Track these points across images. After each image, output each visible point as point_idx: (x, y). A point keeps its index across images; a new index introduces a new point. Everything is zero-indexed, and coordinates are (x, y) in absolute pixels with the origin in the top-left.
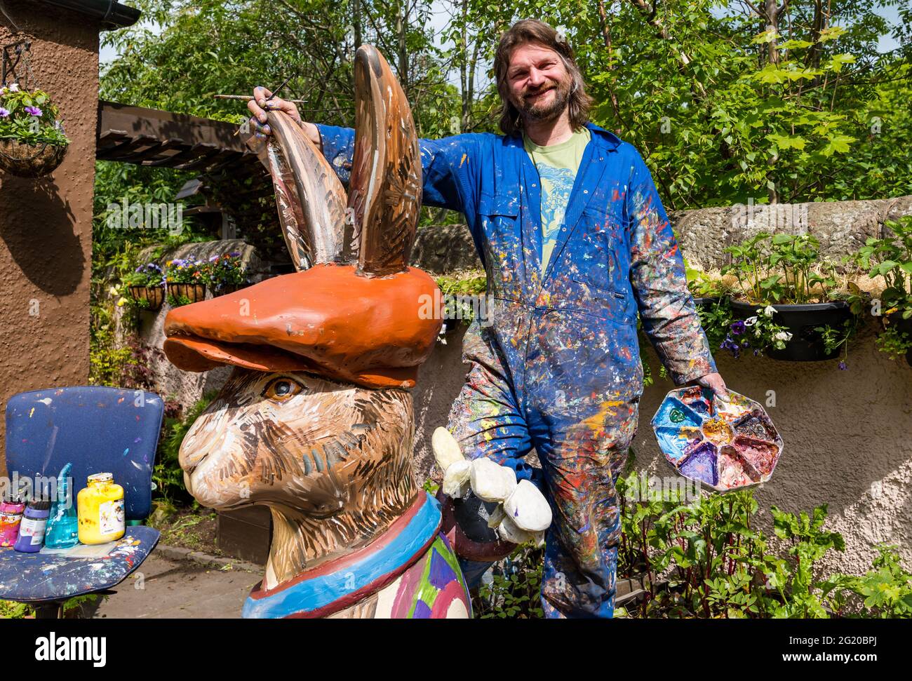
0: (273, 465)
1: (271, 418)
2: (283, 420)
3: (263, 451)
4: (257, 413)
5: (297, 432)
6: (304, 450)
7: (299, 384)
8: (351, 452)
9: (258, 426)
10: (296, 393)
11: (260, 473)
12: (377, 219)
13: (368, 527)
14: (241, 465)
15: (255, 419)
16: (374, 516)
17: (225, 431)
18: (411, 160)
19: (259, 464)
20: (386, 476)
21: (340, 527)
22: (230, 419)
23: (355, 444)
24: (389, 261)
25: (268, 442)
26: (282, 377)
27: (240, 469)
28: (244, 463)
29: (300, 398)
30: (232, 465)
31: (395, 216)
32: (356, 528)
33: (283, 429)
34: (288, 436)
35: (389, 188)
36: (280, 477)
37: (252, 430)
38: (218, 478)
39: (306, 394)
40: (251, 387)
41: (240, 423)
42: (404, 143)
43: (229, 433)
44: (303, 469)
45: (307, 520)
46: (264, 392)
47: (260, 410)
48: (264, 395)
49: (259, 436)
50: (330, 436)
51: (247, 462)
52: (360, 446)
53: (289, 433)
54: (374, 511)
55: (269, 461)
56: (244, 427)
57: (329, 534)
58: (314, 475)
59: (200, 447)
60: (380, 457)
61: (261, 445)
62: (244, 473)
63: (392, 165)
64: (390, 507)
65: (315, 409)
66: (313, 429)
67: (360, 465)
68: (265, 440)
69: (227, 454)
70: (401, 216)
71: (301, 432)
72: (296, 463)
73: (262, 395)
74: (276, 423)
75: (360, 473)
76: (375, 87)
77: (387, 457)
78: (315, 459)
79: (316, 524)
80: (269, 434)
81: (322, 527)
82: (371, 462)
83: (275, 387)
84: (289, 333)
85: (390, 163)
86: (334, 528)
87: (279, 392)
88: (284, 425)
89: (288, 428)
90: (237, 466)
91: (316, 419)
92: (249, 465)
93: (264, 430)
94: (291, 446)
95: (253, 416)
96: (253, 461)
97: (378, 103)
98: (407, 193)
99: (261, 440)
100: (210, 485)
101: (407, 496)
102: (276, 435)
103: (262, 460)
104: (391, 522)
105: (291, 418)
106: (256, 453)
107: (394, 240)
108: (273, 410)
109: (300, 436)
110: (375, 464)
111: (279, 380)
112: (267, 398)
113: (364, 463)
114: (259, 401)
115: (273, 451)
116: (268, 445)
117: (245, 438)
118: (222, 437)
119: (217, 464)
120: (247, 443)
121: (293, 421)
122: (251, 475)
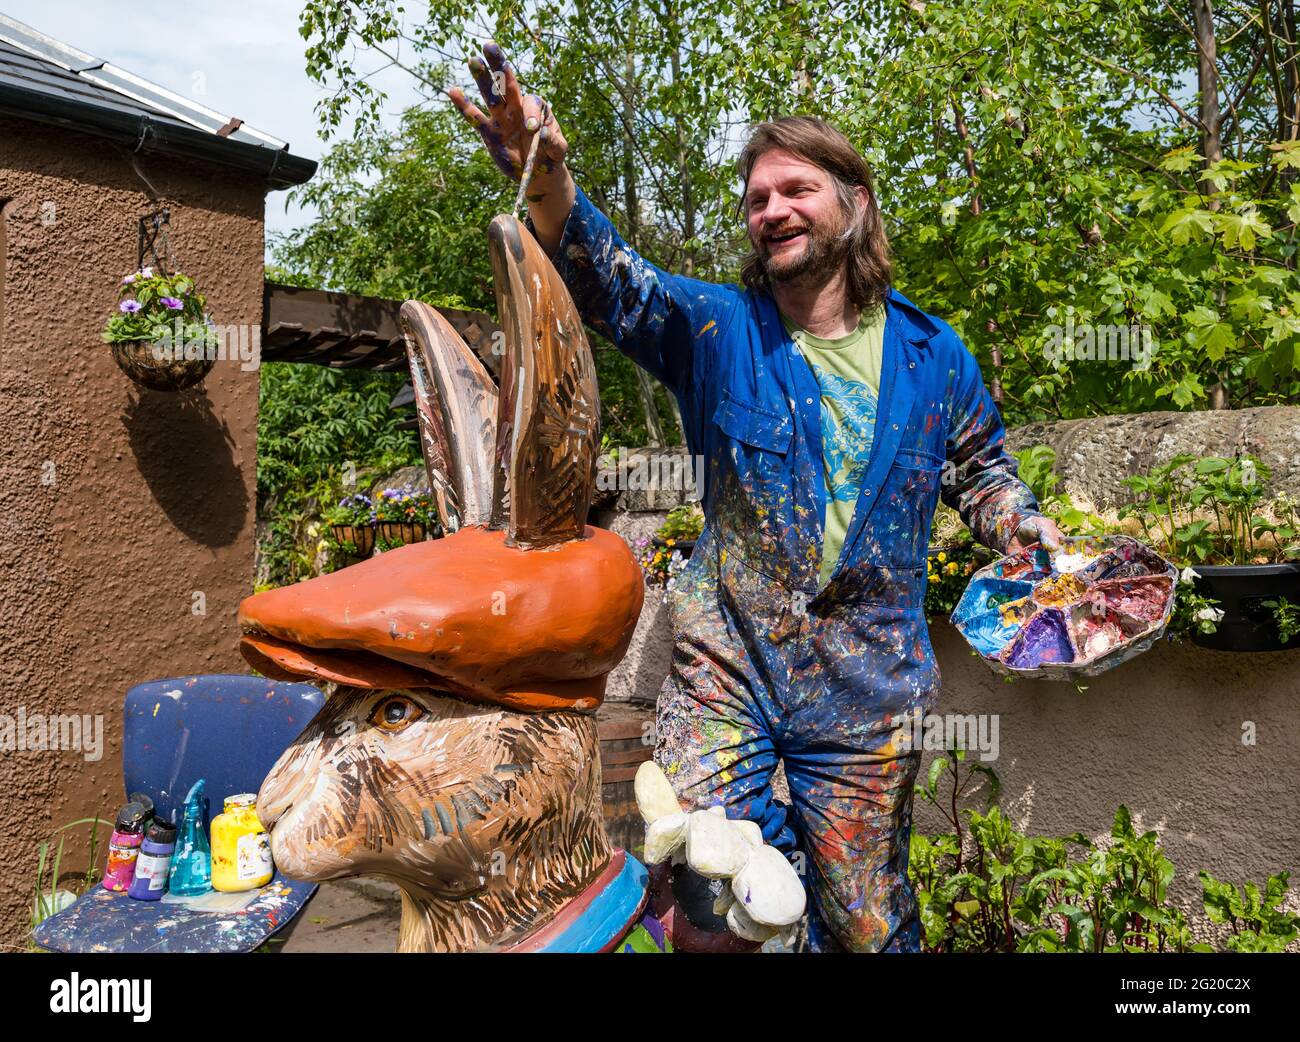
0: (380, 823)
1: (380, 755)
2: (394, 759)
3: (367, 803)
4: (361, 747)
5: (414, 776)
6: (424, 803)
7: (418, 706)
8: (493, 806)
9: (362, 765)
10: (414, 720)
11: (364, 835)
12: (528, 465)
13: (523, 914)
14: (337, 823)
15: (358, 755)
16: (533, 897)
17: (317, 772)
18: (576, 379)
19: (361, 821)
20: (551, 840)
21: (482, 913)
22: (324, 755)
23: (499, 795)
24: (553, 525)
25: (374, 788)
26: (395, 696)
27: (334, 828)
28: (341, 820)
29: (420, 725)
30: (324, 822)
31: (556, 460)
32: (505, 915)
33: (395, 771)
34: (401, 782)
35: (543, 422)
36: (390, 842)
37: (354, 772)
38: (305, 841)
39: (428, 721)
40: (354, 709)
41: (337, 761)
42: (562, 355)
43: (321, 774)
44: (423, 830)
45: (436, 901)
46: (371, 716)
47: (365, 743)
48: (372, 722)
49: (362, 781)
50: (462, 783)
51: (345, 818)
52: (507, 798)
53: (403, 778)
54: (532, 891)
55: (375, 817)
56: (343, 767)
57: (466, 923)
58: (439, 839)
59: (281, 795)
60: (539, 812)
61: (365, 793)
62: (341, 834)
63: (546, 388)
64: (559, 884)
65: (440, 742)
66: (437, 772)
67: (507, 825)
68: (370, 786)
69: (318, 806)
70: (564, 460)
71: (420, 776)
72: (412, 821)
73: (369, 721)
74: (385, 762)
75: (508, 836)
76: (514, 275)
77: (549, 813)
78: (439, 816)
79: (448, 908)
80: (375, 778)
81: (457, 912)
82: (525, 820)
83: (384, 711)
84: (393, 636)
85: (542, 385)
86: (473, 915)
87: (390, 717)
88: (396, 766)
89: (402, 771)
90: (331, 823)
91: (442, 758)
92: (347, 823)
93: (369, 772)
94: (404, 796)
95: (355, 751)
96: (354, 817)
97: (520, 298)
98: (572, 426)
99: (365, 786)
100: (294, 850)
101: (587, 868)
102: (385, 780)
103: (365, 816)
104: (559, 907)
105: (406, 755)
106: (357, 805)
107: (557, 496)
108: (380, 743)
109: (418, 782)
110: (531, 823)
111: (392, 700)
112: (375, 725)
113: (513, 823)
114: (365, 730)
115: (380, 803)
116: (374, 794)
117: (343, 783)
118: (312, 781)
119: (303, 819)
120: (346, 790)
121: (408, 760)
122: (350, 838)
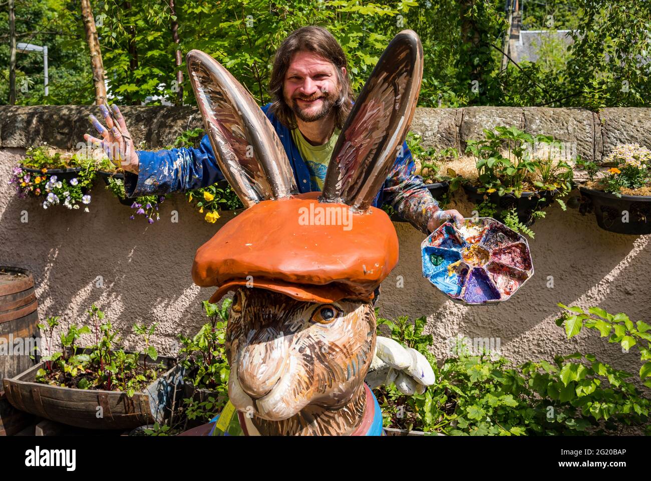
0: (326, 377)
1: (322, 339)
2: (332, 340)
3: (319, 368)
4: (309, 337)
5: (343, 348)
6: (348, 362)
7: (337, 308)
8: (368, 355)
9: (312, 347)
10: (337, 316)
11: (317, 386)
13: (360, 408)
14: (306, 382)
15: (308, 342)
16: (361, 398)
17: (289, 356)
19: (316, 378)
21: (347, 412)
22: (290, 346)
23: (369, 349)
25: (322, 358)
27: (305, 385)
28: (307, 380)
29: (340, 319)
30: (299, 383)
32: (355, 411)
33: (333, 347)
34: (337, 353)
36: (330, 386)
37: (308, 352)
38: (293, 396)
39: (343, 316)
40: (299, 315)
41: (298, 347)
43: (292, 357)
44: (346, 376)
45: (327, 413)
46: (311, 318)
47: (311, 334)
48: (311, 322)
49: (313, 356)
50: (359, 347)
51: (308, 378)
53: (337, 350)
55: (323, 374)
56: (301, 350)
57: (341, 420)
58: (351, 379)
59: (274, 373)
61: (316, 362)
62: (308, 388)
65: (350, 326)
66: (351, 343)
68: (319, 358)
69: (295, 375)
71: (345, 347)
72: (342, 372)
73: (310, 321)
74: (326, 343)
78: (353, 367)
79: (332, 415)
80: (322, 352)
81: (336, 416)
83: (322, 313)
84: (365, 273)
86: (344, 415)
87: (326, 318)
88: (333, 344)
89: (337, 346)
90: (303, 382)
91: (352, 335)
92: (310, 381)
93: (317, 350)
94: (339, 359)
95: (306, 340)
96: (312, 377)
99: (315, 359)
100: (288, 403)
102: (328, 353)
103: (318, 375)
105: (338, 337)
106: (313, 370)
108: (322, 333)
109: (345, 350)
111: (322, 308)
112: (314, 323)
114: (309, 327)
115: (326, 366)
116: (322, 362)
117: (304, 359)
118: (288, 362)
119: (290, 385)
120: (306, 363)
121: (339, 339)
122: (312, 389)
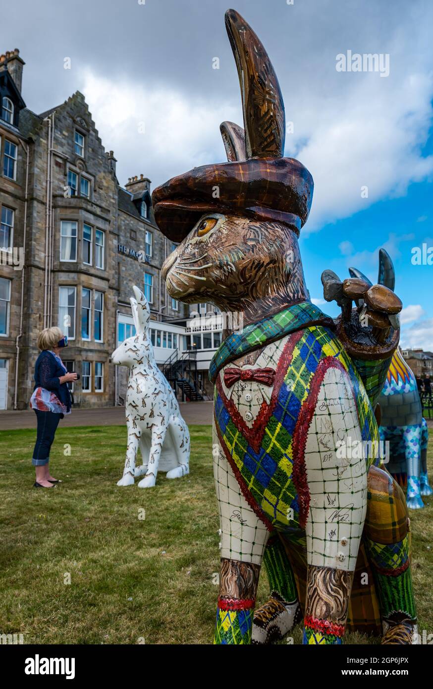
8: (247, 254)
12: (251, 116)
13: (265, 306)
16: (270, 300)
18: (267, 74)
20: (276, 275)
23: (249, 250)
31: (263, 113)
34: (209, 247)
35: (254, 93)
42: (259, 62)
50: (233, 245)
52: (253, 251)
54: (270, 298)
60: (267, 261)
63: (253, 77)
64: (282, 297)
66: (223, 242)
67: (254, 263)
70: (267, 113)
75: (255, 268)
77: (273, 261)
78: (225, 258)
82: (262, 262)
85: (251, 76)
98: (267, 97)
101: (296, 295)
104: (282, 306)
107: (266, 131)
110: (265, 264)
113: (256, 262)
